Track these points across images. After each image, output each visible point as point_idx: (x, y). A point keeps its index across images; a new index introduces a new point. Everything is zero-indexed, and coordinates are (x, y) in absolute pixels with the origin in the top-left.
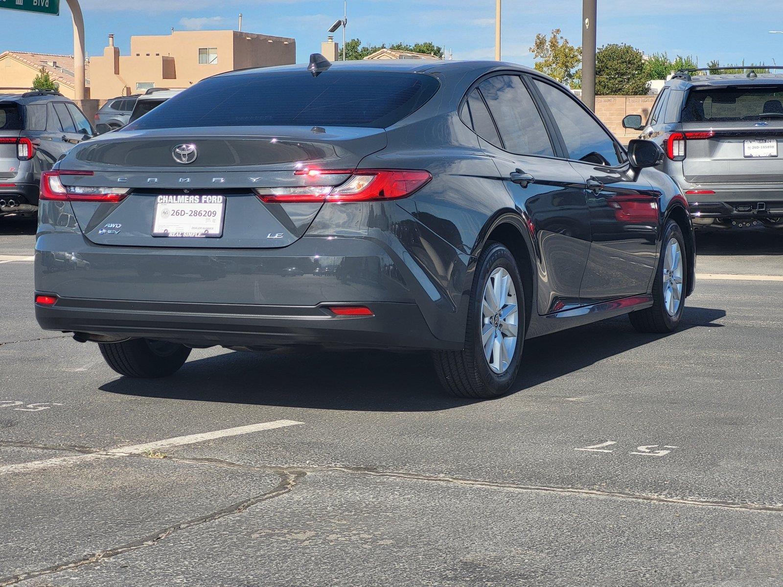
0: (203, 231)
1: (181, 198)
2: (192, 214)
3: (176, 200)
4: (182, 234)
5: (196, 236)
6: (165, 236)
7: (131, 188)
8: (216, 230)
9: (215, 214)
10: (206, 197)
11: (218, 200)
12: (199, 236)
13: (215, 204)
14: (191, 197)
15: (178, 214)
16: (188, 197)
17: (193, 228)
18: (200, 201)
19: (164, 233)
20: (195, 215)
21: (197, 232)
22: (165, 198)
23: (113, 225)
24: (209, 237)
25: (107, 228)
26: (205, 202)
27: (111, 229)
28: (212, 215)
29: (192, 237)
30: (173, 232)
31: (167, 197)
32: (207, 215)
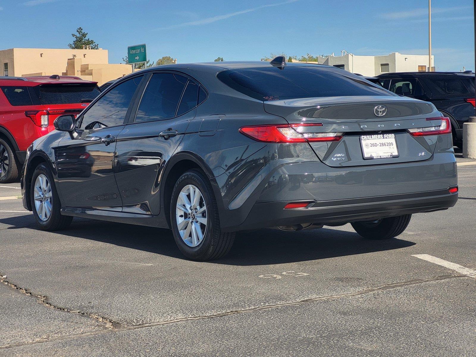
0: (390, 154)
1: (374, 136)
2: (381, 145)
3: (371, 138)
4: (380, 157)
5: (388, 157)
6: (371, 158)
7: (344, 132)
8: (396, 153)
9: (392, 144)
10: (386, 135)
11: (392, 136)
12: (389, 157)
13: (391, 138)
14: (378, 136)
15: (374, 146)
16: (377, 135)
17: (384, 153)
18: (384, 138)
19: (371, 157)
20: (383, 145)
21: (388, 155)
22: (365, 137)
23: (339, 155)
24: (394, 157)
25: (337, 157)
26: (386, 138)
27: (339, 157)
28: (391, 145)
29: (386, 158)
30: (375, 156)
31: (366, 136)
32: (388, 145)
